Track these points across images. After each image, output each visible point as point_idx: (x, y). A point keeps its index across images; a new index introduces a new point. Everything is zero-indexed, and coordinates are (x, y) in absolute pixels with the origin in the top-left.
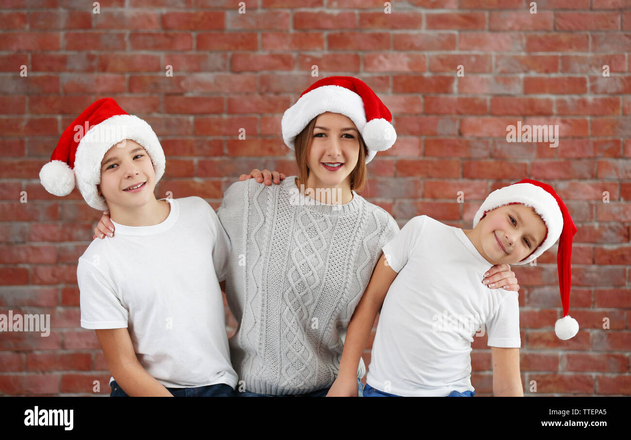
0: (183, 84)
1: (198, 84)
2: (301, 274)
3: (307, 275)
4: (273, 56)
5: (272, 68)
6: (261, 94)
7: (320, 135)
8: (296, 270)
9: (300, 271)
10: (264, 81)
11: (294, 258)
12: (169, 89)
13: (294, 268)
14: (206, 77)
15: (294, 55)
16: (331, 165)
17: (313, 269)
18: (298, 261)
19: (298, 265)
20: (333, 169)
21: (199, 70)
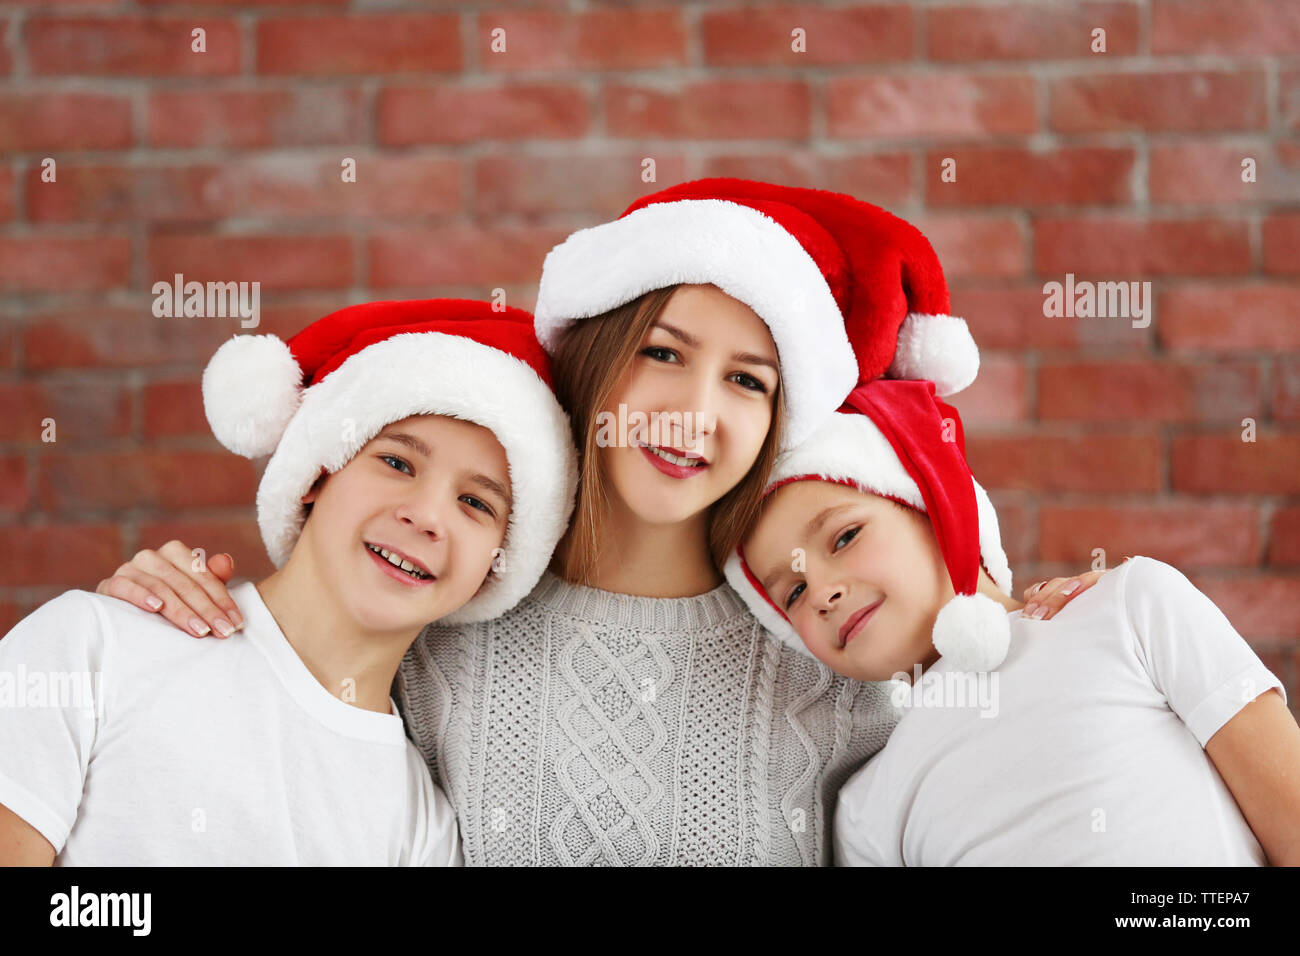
0: (213, 191)
1: (265, 191)
2: (595, 827)
3: (615, 830)
4: (519, 93)
5: (514, 132)
6: (481, 220)
7: (662, 354)
8: (577, 816)
9: (589, 819)
10: (488, 177)
11: (565, 782)
12: (164, 209)
13: (568, 810)
14: (290, 166)
15: (590, 86)
16: (669, 457)
17: (632, 809)
18: (581, 788)
19: (580, 799)
20: (672, 470)
21: (264, 143)
